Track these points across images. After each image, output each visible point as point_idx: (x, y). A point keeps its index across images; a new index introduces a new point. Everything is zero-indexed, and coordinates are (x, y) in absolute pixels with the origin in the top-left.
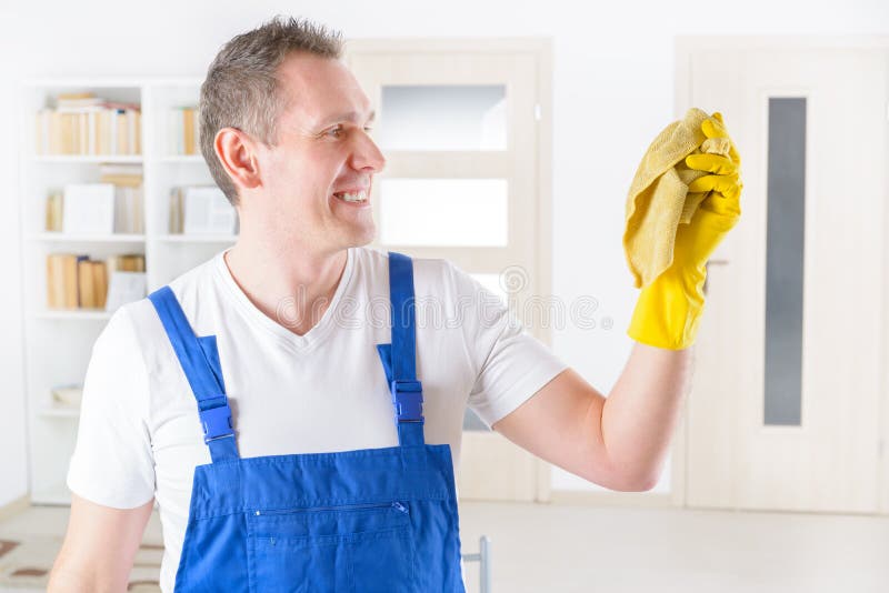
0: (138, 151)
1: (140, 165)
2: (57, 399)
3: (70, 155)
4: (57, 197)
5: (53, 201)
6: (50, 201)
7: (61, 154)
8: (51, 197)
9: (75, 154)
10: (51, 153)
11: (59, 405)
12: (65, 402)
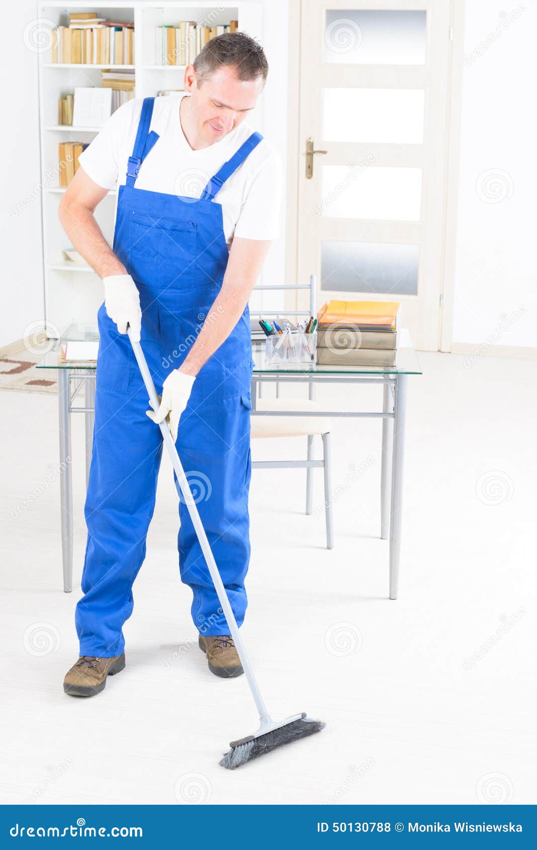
0: (131, 62)
1: (132, 72)
2: (68, 258)
3: (78, 63)
4: (69, 97)
5: (66, 101)
6: (64, 100)
7: (72, 63)
8: (64, 98)
9: (82, 62)
10: (64, 63)
11: (68, 262)
12: (72, 261)
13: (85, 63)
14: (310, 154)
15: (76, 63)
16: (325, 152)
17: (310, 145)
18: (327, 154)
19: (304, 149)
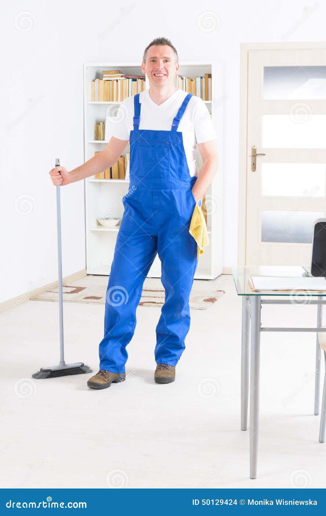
2: (99, 224)
3: (108, 101)
4: (101, 124)
5: (99, 125)
6: (98, 125)
7: (104, 101)
8: (98, 123)
9: (111, 101)
10: (99, 101)
11: (100, 226)
12: (103, 226)
13: (113, 101)
14: (255, 155)
15: (107, 101)
16: (264, 155)
17: (254, 151)
18: (265, 156)
19: (250, 153)
